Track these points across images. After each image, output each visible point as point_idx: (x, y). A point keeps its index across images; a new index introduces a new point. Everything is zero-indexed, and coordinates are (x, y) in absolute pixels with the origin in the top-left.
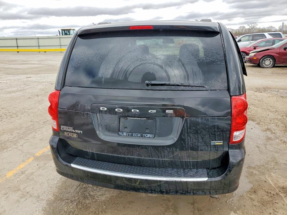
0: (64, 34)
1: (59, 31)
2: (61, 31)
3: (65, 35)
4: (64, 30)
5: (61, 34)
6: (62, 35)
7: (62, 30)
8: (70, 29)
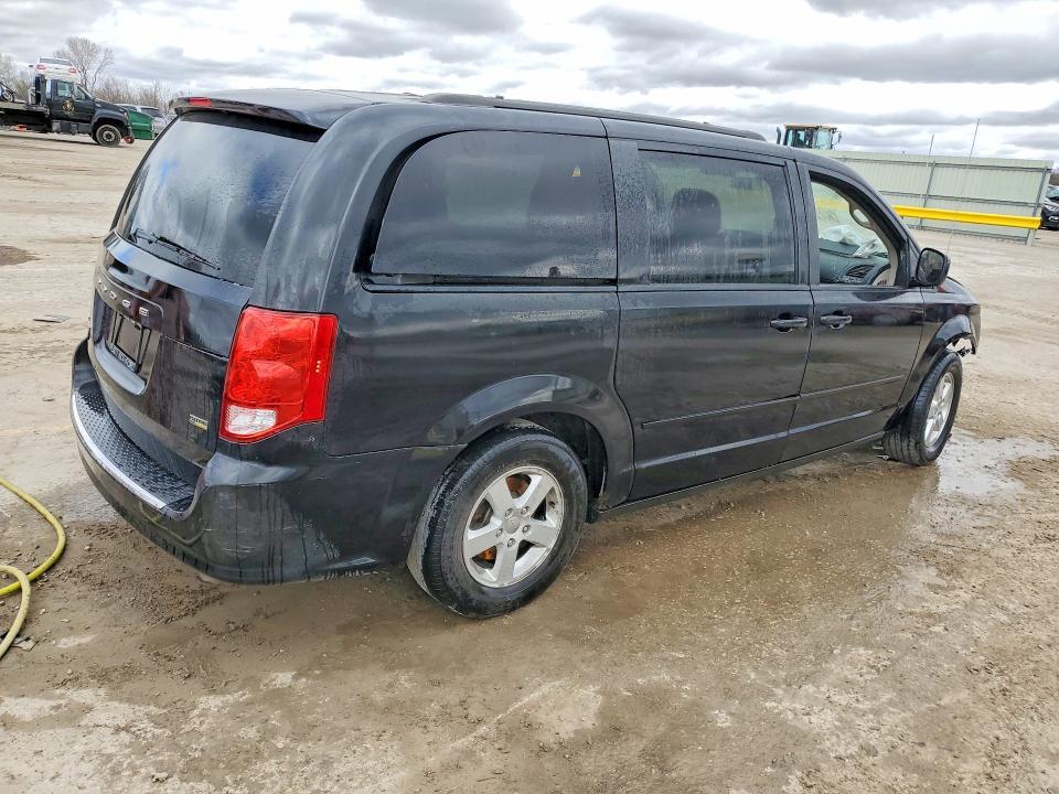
0: (789, 143)
1: (778, 131)
2: (783, 131)
3: (793, 145)
4: (796, 130)
5: (782, 142)
6: (785, 143)
7: (789, 129)
8: (817, 128)
